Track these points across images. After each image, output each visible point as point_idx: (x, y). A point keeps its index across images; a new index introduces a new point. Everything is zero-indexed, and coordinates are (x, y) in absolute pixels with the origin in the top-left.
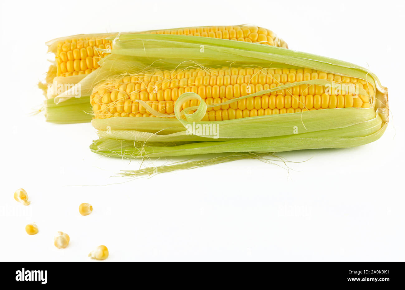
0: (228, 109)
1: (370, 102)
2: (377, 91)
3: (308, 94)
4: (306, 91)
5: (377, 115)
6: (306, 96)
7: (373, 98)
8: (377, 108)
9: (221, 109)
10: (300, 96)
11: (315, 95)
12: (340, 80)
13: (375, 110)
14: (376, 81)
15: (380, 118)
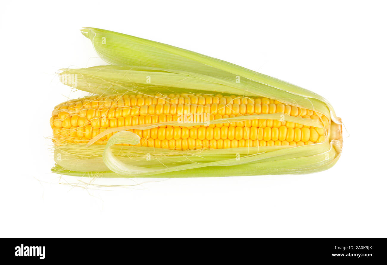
0: (188, 139)
1: (325, 134)
2: (332, 121)
3: (266, 127)
4: (265, 123)
5: (331, 147)
6: (264, 129)
7: (327, 131)
8: (332, 139)
9: (181, 138)
10: (258, 128)
11: (273, 127)
12: (297, 114)
13: (330, 142)
14: (331, 112)
15: (334, 149)
